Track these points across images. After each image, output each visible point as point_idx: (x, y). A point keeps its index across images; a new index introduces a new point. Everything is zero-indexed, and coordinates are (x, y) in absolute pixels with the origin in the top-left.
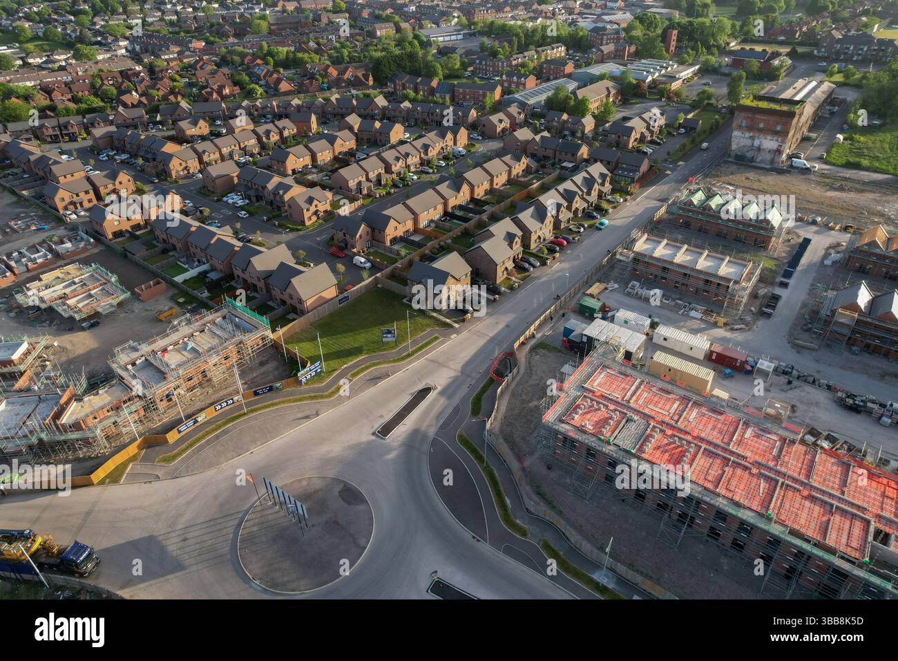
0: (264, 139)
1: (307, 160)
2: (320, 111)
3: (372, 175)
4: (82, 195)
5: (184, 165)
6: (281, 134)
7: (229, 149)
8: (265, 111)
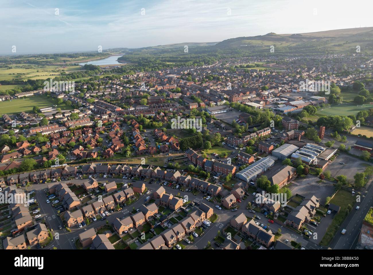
0: (117, 200)
1: (131, 225)
2: (149, 175)
5: (75, 220)
6: (126, 196)
7: (100, 208)
8: (126, 172)
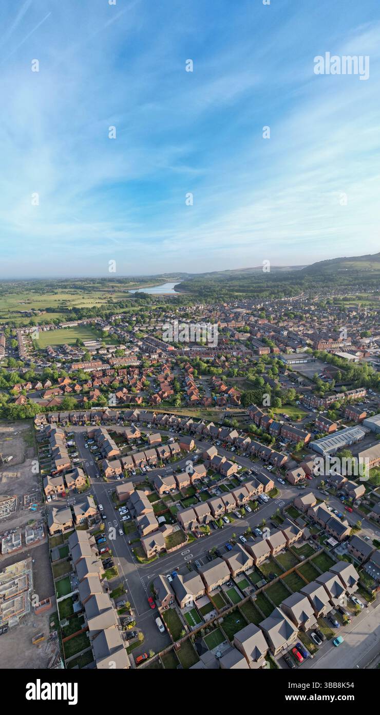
0: (161, 455)
1: (174, 486)
2: (200, 431)
3: (201, 518)
4: (58, 487)
5: (113, 470)
6: (171, 452)
7: (140, 461)
8: (173, 424)
